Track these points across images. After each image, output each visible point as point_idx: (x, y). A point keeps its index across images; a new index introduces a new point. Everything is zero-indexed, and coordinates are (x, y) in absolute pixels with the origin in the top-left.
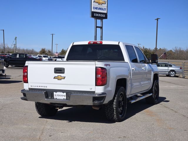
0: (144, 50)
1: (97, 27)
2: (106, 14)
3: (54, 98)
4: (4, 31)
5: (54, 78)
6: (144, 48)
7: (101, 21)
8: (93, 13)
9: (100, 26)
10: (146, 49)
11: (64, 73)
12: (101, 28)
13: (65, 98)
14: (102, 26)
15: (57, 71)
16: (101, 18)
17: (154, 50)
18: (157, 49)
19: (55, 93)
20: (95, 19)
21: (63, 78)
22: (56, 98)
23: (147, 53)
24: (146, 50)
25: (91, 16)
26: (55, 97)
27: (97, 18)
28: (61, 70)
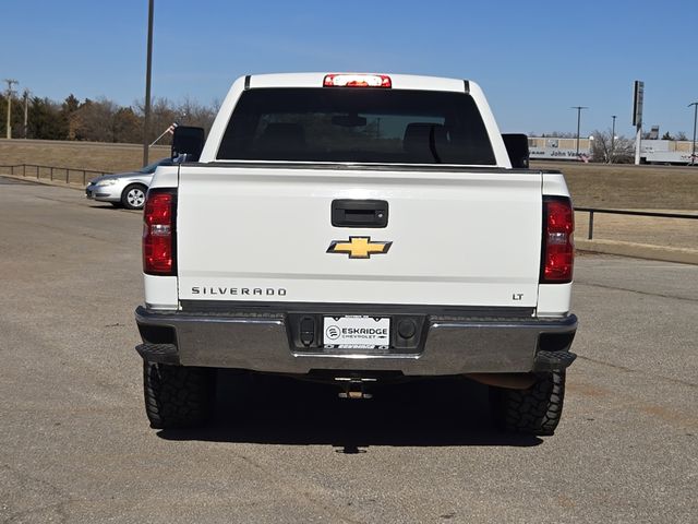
3: (321, 347)
5: (331, 249)
10: (37, 100)
11: (383, 223)
13: (385, 342)
15: (349, 217)
17: (64, 106)
18: (76, 102)
19: (328, 322)
21: (380, 247)
22: (336, 346)
24: (36, 105)
26: (327, 341)
28: (372, 212)
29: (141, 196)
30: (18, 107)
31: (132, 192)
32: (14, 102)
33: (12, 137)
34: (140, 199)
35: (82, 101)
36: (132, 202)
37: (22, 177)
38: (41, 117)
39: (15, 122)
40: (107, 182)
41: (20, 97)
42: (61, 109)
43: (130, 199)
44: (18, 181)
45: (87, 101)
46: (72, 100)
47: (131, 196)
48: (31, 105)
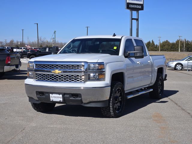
0: (185, 43)
1: (132, 19)
2: (142, 5)
4: (37, 25)
6: (185, 40)
7: (137, 13)
8: (128, 4)
9: (136, 18)
10: (188, 41)
12: (137, 20)
14: (137, 18)
16: (137, 10)
20: (130, 11)
23: (189, 46)
24: (188, 43)
25: (126, 7)
27: (132, 9)
29: (180, 67)
31: (178, 66)
32: (181, 42)
34: (180, 68)
36: (178, 68)
40: (171, 63)
43: (177, 68)
47: (177, 67)
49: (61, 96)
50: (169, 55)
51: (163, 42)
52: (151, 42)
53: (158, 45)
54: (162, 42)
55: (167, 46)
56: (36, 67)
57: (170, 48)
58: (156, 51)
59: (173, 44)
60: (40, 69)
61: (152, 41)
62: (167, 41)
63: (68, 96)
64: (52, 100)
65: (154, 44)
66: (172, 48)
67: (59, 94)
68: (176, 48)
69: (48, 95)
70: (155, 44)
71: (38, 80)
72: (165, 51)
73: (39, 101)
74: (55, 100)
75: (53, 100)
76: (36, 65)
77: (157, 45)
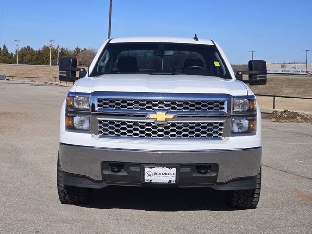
30: (54, 52)
32: (53, 50)
33: (52, 65)
35: (82, 49)
37: (54, 83)
38: (64, 56)
39: (53, 58)
41: (55, 47)
42: (73, 53)
44: (52, 85)
45: (84, 49)
46: (78, 49)
48: (60, 51)
49: (174, 170)
50: (43, 71)
51: (22, 49)
52: (2, 48)
53: (14, 53)
54: (20, 49)
55: (30, 56)
56: (99, 106)
57: (35, 59)
58: (11, 63)
59: (40, 53)
60: (112, 110)
61: (5, 47)
62: (28, 47)
63: (187, 170)
64: (148, 182)
65: (7, 53)
66: (38, 60)
67: (169, 166)
68: (44, 60)
69: (138, 169)
70: (9, 52)
71: (105, 136)
72: (27, 63)
73: (104, 183)
74: (156, 180)
75: (151, 181)
76: (100, 101)
77: (12, 54)
